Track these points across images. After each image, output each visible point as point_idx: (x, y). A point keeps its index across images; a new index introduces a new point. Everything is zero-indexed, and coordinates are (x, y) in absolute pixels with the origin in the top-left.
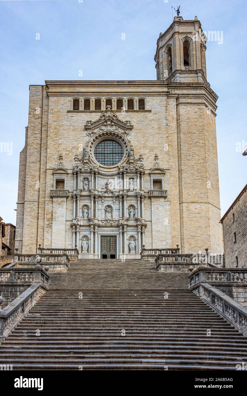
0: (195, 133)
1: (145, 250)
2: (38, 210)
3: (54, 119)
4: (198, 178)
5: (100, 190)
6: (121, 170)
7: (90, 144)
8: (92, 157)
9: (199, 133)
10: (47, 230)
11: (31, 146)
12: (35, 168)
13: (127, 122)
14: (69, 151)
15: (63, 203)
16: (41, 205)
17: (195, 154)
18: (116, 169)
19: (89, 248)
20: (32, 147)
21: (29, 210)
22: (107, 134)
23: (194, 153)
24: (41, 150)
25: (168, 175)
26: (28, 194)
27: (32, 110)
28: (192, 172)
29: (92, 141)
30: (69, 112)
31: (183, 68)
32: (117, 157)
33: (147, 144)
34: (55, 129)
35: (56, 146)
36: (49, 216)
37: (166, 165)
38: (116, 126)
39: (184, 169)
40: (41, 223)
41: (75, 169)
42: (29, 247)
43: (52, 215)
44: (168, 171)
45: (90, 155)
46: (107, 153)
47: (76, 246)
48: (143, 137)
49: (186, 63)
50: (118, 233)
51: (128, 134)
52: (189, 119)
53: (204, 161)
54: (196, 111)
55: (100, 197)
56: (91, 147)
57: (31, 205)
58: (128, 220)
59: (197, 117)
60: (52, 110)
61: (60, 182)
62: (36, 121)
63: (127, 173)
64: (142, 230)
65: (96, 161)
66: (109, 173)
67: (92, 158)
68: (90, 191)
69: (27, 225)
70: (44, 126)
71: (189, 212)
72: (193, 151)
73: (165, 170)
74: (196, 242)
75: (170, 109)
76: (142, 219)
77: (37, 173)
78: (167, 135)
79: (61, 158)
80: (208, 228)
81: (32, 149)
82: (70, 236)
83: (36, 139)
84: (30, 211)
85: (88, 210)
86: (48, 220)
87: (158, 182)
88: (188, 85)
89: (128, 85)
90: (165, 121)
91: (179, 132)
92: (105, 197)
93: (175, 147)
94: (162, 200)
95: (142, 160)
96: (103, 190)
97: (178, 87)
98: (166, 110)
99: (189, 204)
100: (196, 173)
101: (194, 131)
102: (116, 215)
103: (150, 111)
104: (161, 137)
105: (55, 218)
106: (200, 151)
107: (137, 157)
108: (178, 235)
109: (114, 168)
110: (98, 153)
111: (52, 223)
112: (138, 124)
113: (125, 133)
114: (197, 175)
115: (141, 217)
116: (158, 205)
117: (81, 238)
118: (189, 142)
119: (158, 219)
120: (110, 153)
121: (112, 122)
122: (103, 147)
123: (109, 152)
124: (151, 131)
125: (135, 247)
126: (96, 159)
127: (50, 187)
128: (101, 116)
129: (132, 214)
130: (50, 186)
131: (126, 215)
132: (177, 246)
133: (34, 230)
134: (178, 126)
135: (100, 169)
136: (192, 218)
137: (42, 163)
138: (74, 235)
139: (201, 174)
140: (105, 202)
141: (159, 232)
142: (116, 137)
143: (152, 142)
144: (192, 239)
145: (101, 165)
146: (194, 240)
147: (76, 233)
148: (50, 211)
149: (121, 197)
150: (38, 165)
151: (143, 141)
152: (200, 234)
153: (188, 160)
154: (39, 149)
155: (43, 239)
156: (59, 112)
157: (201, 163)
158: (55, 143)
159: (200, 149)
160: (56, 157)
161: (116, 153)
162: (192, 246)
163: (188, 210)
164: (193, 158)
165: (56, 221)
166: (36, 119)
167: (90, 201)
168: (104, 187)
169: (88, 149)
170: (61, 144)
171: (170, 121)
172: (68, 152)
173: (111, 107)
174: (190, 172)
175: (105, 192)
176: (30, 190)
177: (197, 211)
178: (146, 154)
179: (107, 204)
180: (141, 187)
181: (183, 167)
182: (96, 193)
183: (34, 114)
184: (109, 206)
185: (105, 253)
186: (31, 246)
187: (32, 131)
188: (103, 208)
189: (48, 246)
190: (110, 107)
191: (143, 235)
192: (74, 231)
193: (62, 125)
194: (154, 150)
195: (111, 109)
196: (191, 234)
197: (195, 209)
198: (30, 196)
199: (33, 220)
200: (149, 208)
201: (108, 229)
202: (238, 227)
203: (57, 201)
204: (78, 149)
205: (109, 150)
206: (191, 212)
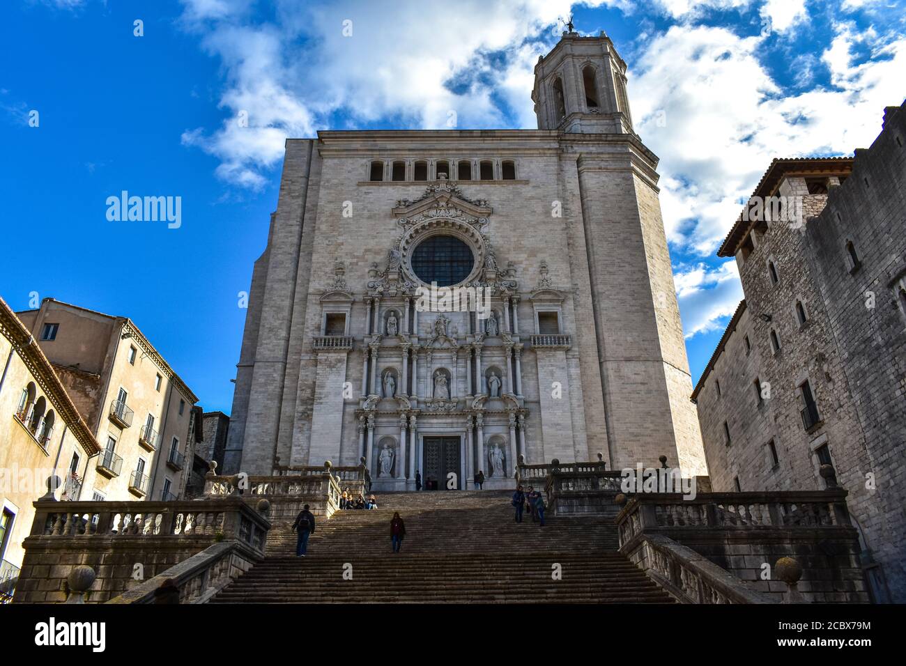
1: (525, 467)
2: (283, 381)
3: (330, 198)
4: (634, 309)
5: (423, 335)
7: (403, 243)
9: (628, 223)
10: (300, 425)
11: (278, 248)
12: (283, 292)
13: (479, 201)
14: (357, 257)
15: (339, 364)
16: (290, 368)
20: (280, 251)
21: (262, 380)
22: (438, 223)
24: (299, 256)
25: (570, 305)
26: (265, 346)
27: (288, 182)
28: (620, 296)
29: (408, 237)
30: (360, 184)
31: (585, 109)
32: (461, 269)
33: (522, 243)
34: (332, 216)
35: (332, 248)
36: (308, 393)
37: (564, 284)
38: (456, 209)
39: (603, 291)
40: (287, 408)
41: (369, 294)
43: (313, 392)
44: (570, 295)
45: (403, 265)
46: (440, 262)
47: (364, 461)
48: (514, 230)
50: (464, 429)
51: (483, 224)
52: (605, 197)
53: (643, 275)
54: (618, 183)
55: (423, 350)
56: (405, 249)
57: (269, 370)
58: (485, 400)
59: (621, 193)
60: (328, 181)
61: (335, 320)
62: (293, 201)
64: (518, 422)
65: (414, 277)
67: (406, 271)
68: (400, 338)
69: (257, 414)
70: (309, 211)
71: (623, 381)
72: (619, 257)
73: (564, 294)
74: (644, 448)
75: (566, 179)
76: (517, 396)
77: (287, 303)
78: (564, 226)
79: (340, 270)
80: (667, 415)
81: (280, 254)
82: (354, 439)
83: (290, 235)
84: (266, 384)
85: (395, 378)
87: (547, 318)
88: (598, 138)
89: (480, 137)
91: (586, 221)
92: (434, 350)
93: (580, 249)
94: (560, 355)
95: (513, 272)
97: (579, 140)
98: (559, 180)
99: (621, 364)
100: (629, 299)
101: (618, 219)
102: (459, 389)
103: (526, 182)
104: (551, 230)
105: (320, 398)
106: (634, 255)
107: (502, 268)
108: (601, 433)
110: (419, 262)
111: (312, 410)
112: (503, 205)
113: (477, 222)
114: (631, 304)
115: (515, 392)
116: (552, 365)
117: (376, 443)
120: (446, 261)
121: (448, 202)
122: (431, 249)
123: (443, 259)
124: (529, 217)
125: (504, 461)
126: (416, 272)
127: (313, 330)
128: (426, 192)
129: (494, 387)
130: (313, 328)
131: (482, 390)
132: (600, 456)
133: (270, 427)
134: (585, 209)
136: (629, 393)
137: (299, 281)
138: (362, 436)
139: (640, 302)
140: (433, 361)
141: (558, 427)
142: (456, 229)
143: (533, 239)
144: (634, 441)
145: (426, 285)
146: (638, 443)
147: (366, 431)
148: (310, 382)
149: (468, 350)
150: (290, 286)
151: (514, 236)
152: (651, 431)
153: (611, 273)
154: (294, 255)
155: (289, 445)
156: (342, 185)
157: (637, 279)
158: (329, 241)
159: (633, 253)
160: (330, 269)
161: (458, 261)
162: (636, 456)
163: (620, 377)
164: (621, 269)
165: (321, 403)
166: (293, 197)
167: (400, 359)
168: (432, 329)
169: (399, 254)
170: (342, 244)
172: (355, 260)
173: (448, 175)
174: (616, 297)
176: (270, 338)
177: (639, 379)
178: (521, 262)
179: (439, 366)
180: (512, 329)
181: (600, 288)
182: (414, 341)
183: (290, 189)
184: (442, 370)
186: (260, 463)
187: (282, 221)
189: (300, 462)
190: (445, 175)
191: (522, 433)
192: (362, 425)
194: (539, 254)
195: (447, 178)
196: (630, 430)
197: (635, 374)
198: (269, 350)
199: (269, 402)
200: (531, 373)
201: (440, 421)
202: (730, 409)
203: (326, 360)
204: (377, 253)
205: (443, 255)
206: (627, 381)
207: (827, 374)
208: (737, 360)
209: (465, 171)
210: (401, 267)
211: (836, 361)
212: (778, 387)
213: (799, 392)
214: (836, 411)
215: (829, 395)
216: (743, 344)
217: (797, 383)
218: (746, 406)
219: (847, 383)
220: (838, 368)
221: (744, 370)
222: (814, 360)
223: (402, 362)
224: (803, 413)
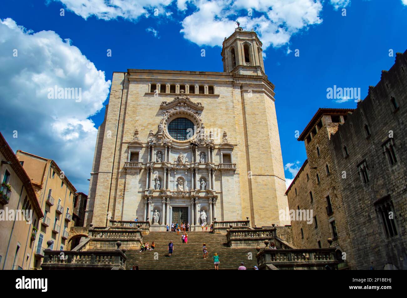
0: (258, 114)
1: (216, 222)
2: (111, 181)
3: (133, 99)
4: (263, 153)
5: (172, 163)
7: (164, 121)
8: (166, 133)
9: (262, 115)
10: (119, 201)
11: (109, 121)
12: (111, 141)
13: (198, 103)
14: (144, 127)
15: (136, 174)
16: (114, 175)
17: (259, 132)
18: (188, 144)
19: (161, 220)
20: (110, 123)
21: (102, 180)
22: (180, 113)
23: (258, 130)
25: (236, 149)
26: (103, 165)
27: (114, 91)
28: (257, 147)
29: (167, 119)
30: (146, 94)
31: (245, 64)
33: (216, 122)
34: (133, 107)
35: (133, 122)
36: (122, 187)
37: (234, 141)
38: (188, 106)
39: (250, 144)
40: (113, 193)
41: (150, 144)
42: (99, 218)
43: (125, 186)
44: (236, 146)
45: (164, 131)
46: (180, 129)
48: (213, 117)
49: (247, 60)
50: (190, 204)
51: (200, 114)
52: (252, 103)
53: (267, 138)
54: (258, 97)
55: (173, 169)
56: (165, 124)
57: (105, 176)
58: (199, 192)
59: (259, 101)
60: (132, 92)
61: (134, 156)
62: (116, 100)
63: (199, 147)
64: (213, 202)
65: (169, 136)
66: (182, 147)
68: (163, 164)
69: (99, 195)
70: (123, 105)
71: (257, 184)
72: (257, 130)
73: (234, 146)
74: (265, 213)
75: (236, 94)
76: (213, 190)
77: (113, 146)
78: (234, 115)
79: (136, 133)
80: (275, 199)
81: (110, 124)
82: (142, 206)
83: (114, 115)
84: (103, 182)
86: (121, 191)
87: (227, 157)
88: (250, 77)
89: (199, 75)
90: (232, 104)
91: (244, 113)
92: (177, 169)
93: (241, 126)
94: (232, 172)
96: (176, 163)
97: (241, 78)
98: (233, 95)
99: (257, 176)
100: (261, 148)
101: (257, 113)
102: (188, 186)
103: (218, 96)
104: (229, 117)
105: (128, 189)
106: (264, 129)
108: (248, 206)
109: (185, 143)
110: (171, 129)
111: (124, 194)
112: (209, 105)
113: (197, 113)
114: (262, 150)
115: (212, 188)
116: (228, 177)
117: (152, 209)
118: (254, 122)
119: (228, 191)
121: (185, 103)
122: (176, 124)
123: (182, 128)
124: (219, 111)
125: (207, 218)
126: (170, 134)
128: (175, 98)
129: (203, 186)
130: (125, 158)
131: (198, 187)
132: (247, 218)
133: (106, 201)
134: (244, 108)
135: (173, 143)
136: (260, 189)
137: (118, 136)
138: (146, 206)
139: (266, 149)
140: (177, 174)
141: (230, 204)
142: (188, 116)
143: (221, 121)
144: (261, 210)
145: (175, 140)
146: (263, 210)
147: (148, 204)
148: (123, 182)
149: (192, 170)
150: (115, 139)
151: (213, 120)
152: (269, 205)
153: (254, 137)
154: (117, 125)
155: (114, 209)
156: (138, 93)
157: (265, 139)
158: (132, 119)
159: (263, 128)
160: (132, 131)
162: (262, 216)
163: (256, 182)
164: (258, 135)
165: (128, 192)
167: (163, 173)
168: (177, 160)
169: (162, 126)
170: (138, 120)
171: (236, 104)
172: (143, 128)
173: (185, 91)
174: (256, 147)
176: (105, 161)
177: (265, 183)
180: (212, 161)
182: (169, 165)
183: (115, 95)
184: (181, 178)
186: (101, 217)
187: (111, 109)
189: (118, 217)
190: (183, 91)
191: (215, 207)
192: (146, 201)
193: (140, 105)
194: (223, 128)
195: (184, 92)
196: (260, 205)
197: (263, 181)
198: (105, 167)
199: (105, 190)
200: (219, 180)
201: (180, 200)
202: (300, 201)
203: (130, 172)
204: (153, 125)
205: (182, 126)
206: (259, 184)
207: (336, 194)
208: (304, 182)
209: (192, 89)
210: (163, 132)
211: (339, 190)
212: (318, 196)
213: (325, 200)
214: (338, 209)
215: (337, 203)
216: (306, 176)
217: (325, 196)
218: (306, 201)
219: (342, 199)
220: (339, 193)
221: (306, 187)
222: (332, 188)
223: (164, 174)
224: (326, 208)
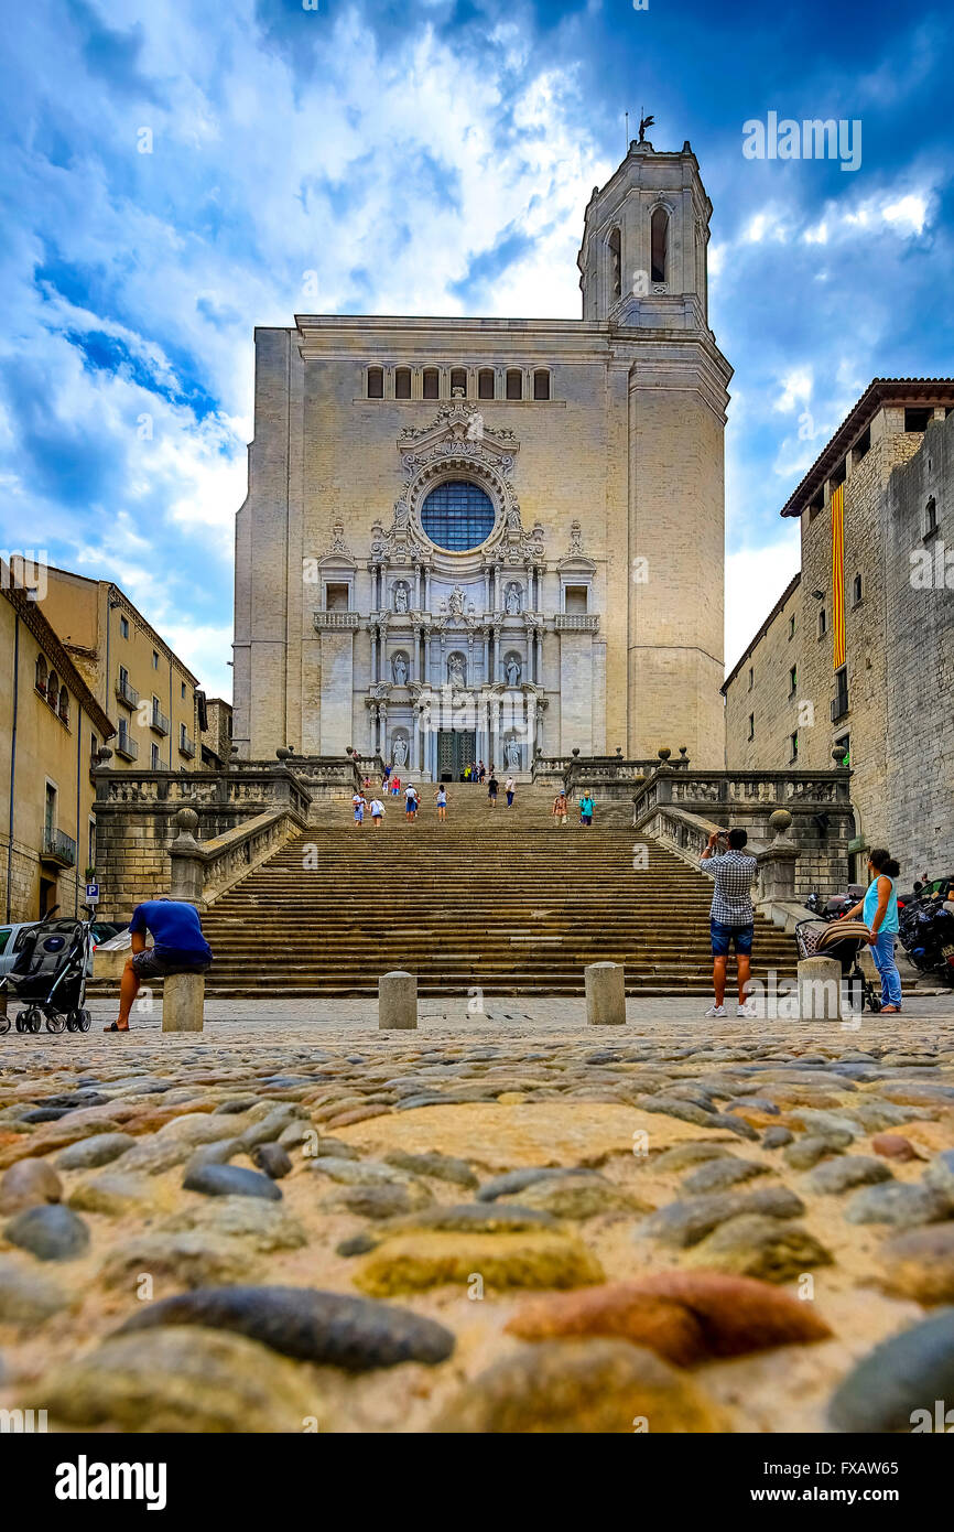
0: (672, 466)
1: (542, 760)
2: (286, 664)
3: (319, 422)
4: (674, 583)
5: (436, 613)
6: (489, 561)
7: (411, 492)
9: (682, 466)
10: (308, 714)
12: (275, 556)
13: (503, 432)
14: (358, 510)
15: (345, 646)
16: (291, 650)
17: (671, 521)
18: (476, 558)
20: (267, 500)
21: (262, 663)
22: (453, 464)
23: (667, 517)
24: (288, 506)
25: (602, 575)
26: (260, 622)
29: (417, 483)
30: (356, 403)
31: (650, 288)
32: (480, 528)
33: (553, 493)
34: (323, 448)
35: (327, 497)
36: (313, 679)
37: (597, 549)
40: (293, 695)
41: (375, 559)
43: (320, 678)
44: (603, 565)
45: (412, 522)
46: (454, 518)
47: (378, 751)
48: (545, 475)
49: (657, 274)
51: (507, 466)
52: (660, 428)
54: (678, 407)
55: (436, 631)
56: (413, 500)
57: (268, 651)
59: (680, 422)
61: (337, 592)
63: (503, 569)
65: (426, 539)
66: (459, 569)
67: (415, 529)
69: (260, 701)
70: (294, 441)
71: (650, 670)
73: (597, 564)
75: (614, 400)
76: (537, 686)
79: (338, 528)
80: (693, 709)
81: (265, 503)
82: (366, 729)
83: (274, 476)
84: (266, 667)
85: (407, 663)
86: (310, 688)
87: (577, 594)
88: (660, 336)
89: (509, 330)
90: (600, 432)
92: (448, 631)
93: (621, 503)
94: (587, 640)
95: (539, 534)
96: (444, 614)
97: (635, 339)
98: (605, 401)
99: (651, 650)
103: (562, 404)
104: (588, 476)
105: (327, 685)
107: (528, 527)
108: (621, 728)
109: (470, 555)
110: (430, 518)
111: (319, 697)
112: (534, 438)
113: (500, 463)
114: (672, 576)
115: (535, 682)
116: (577, 651)
117: (389, 734)
118: (657, 490)
119: (576, 687)
120: (461, 518)
122: (444, 500)
123: (459, 514)
124: (564, 457)
125: (520, 755)
126: (427, 532)
127: (313, 604)
128: (438, 416)
129: (513, 675)
130: (313, 602)
132: (619, 750)
133: (277, 715)
135: (436, 557)
136: (655, 684)
137: (292, 542)
138: (374, 726)
139: (683, 575)
140: (448, 644)
141: (577, 720)
142: (475, 473)
143: (567, 488)
144: (654, 735)
145: (439, 549)
146: (658, 739)
147: (378, 721)
148: (315, 666)
149: (486, 632)
150: (283, 547)
151: (545, 484)
152: (673, 725)
153: (653, 537)
154: (283, 505)
155: (298, 732)
156: (333, 402)
157: (684, 544)
158: (324, 487)
160: (327, 525)
161: (475, 518)
163: (648, 666)
165: (329, 690)
167: (411, 641)
168: (447, 606)
169: (407, 506)
170: (339, 490)
171: (613, 432)
172: (355, 514)
173: (465, 390)
175: (449, 619)
176: (265, 612)
177: (669, 668)
178: (550, 521)
180: (536, 608)
182: (427, 620)
184: (458, 655)
185: (447, 769)
188: (444, 659)
189: (311, 751)
190: (461, 391)
191: (539, 727)
192: (374, 715)
193: (341, 440)
194: (571, 511)
195: (464, 395)
196: (652, 725)
197: (664, 663)
198: (265, 628)
199: (273, 688)
200: (554, 659)
203: (330, 641)
204: (380, 505)
205: (458, 508)
206: (656, 670)
209: (486, 384)
210: (410, 524)
223: (414, 645)
